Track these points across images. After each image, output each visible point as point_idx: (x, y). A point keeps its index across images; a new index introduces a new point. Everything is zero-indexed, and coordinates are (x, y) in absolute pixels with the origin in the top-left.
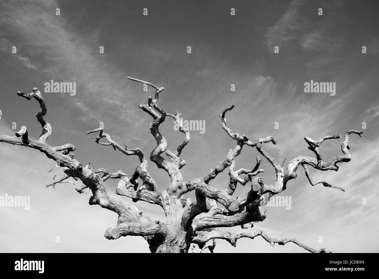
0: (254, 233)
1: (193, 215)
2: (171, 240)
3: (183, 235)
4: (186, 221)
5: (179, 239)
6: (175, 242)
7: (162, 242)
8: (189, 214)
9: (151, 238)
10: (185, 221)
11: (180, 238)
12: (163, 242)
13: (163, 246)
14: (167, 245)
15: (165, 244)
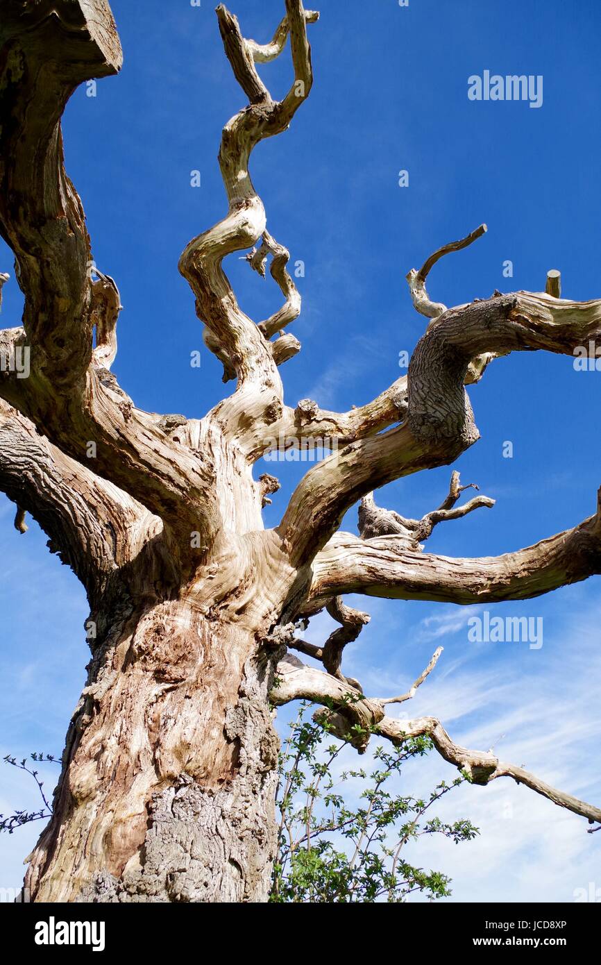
0: (410, 724)
1: (366, 474)
2: (225, 588)
3: (279, 583)
4: (319, 507)
5: (258, 594)
6: (235, 604)
7: (178, 588)
8: (343, 472)
9: (115, 567)
10: (312, 507)
11: (262, 594)
12: (183, 589)
13: (175, 608)
14: (196, 609)
15: (190, 600)
